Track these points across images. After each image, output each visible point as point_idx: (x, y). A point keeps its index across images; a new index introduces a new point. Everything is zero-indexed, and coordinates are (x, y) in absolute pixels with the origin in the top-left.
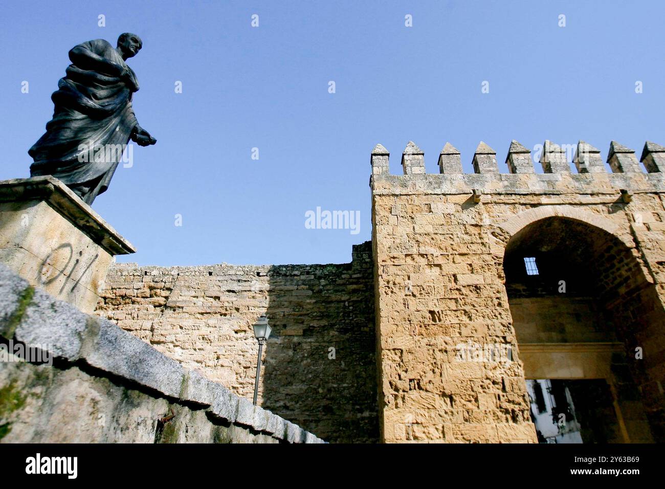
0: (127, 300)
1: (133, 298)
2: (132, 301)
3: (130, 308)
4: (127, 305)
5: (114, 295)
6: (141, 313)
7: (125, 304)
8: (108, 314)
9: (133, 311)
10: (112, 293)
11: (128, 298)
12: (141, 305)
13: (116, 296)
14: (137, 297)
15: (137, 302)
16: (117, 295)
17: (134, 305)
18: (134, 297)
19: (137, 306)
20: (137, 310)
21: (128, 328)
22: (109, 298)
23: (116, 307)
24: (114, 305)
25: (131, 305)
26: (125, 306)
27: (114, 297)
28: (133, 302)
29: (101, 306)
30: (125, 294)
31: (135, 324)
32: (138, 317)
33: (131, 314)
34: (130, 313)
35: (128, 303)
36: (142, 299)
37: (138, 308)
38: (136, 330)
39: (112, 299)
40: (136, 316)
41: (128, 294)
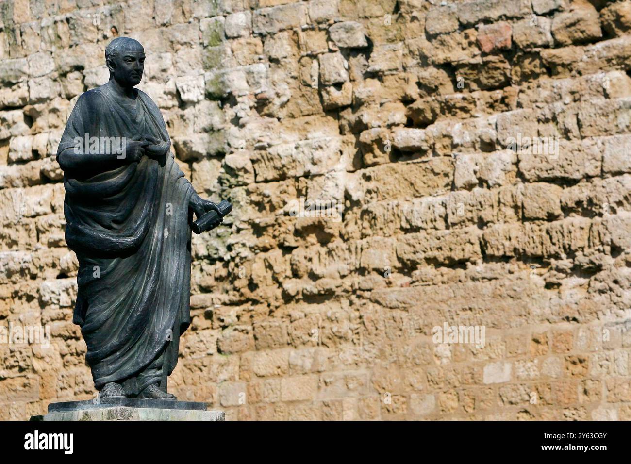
0: (528, 65)
1: (545, 53)
2: (542, 65)
3: (545, 93)
4: (534, 83)
5: (476, 51)
6: (586, 111)
7: (525, 77)
8: (479, 131)
9: (558, 106)
10: (465, 42)
11: (527, 54)
12: (578, 79)
13: (484, 54)
14: (558, 45)
15: (563, 65)
16: (487, 48)
17: (556, 82)
18: (546, 46)
19: (565, 83)
20: (568, 99)
21: (558, 173)
22: (463, 65)
23: (498, 94)
24: (491, 88)
25: (544, 79)
26: (525, 85)
27: (479, 60)
28: (551, 69)
29: (447, 102)
30: (513, 42)
31: (578, 157)
32: (579, 125)
33: (554, 119)
34: (549, 116)
35: (536, 76)
36: (579, 49)
37: (572, 93)
38: (588, 178)
39: (473, 67)
40: (571, 123)
41: (521, 40)
